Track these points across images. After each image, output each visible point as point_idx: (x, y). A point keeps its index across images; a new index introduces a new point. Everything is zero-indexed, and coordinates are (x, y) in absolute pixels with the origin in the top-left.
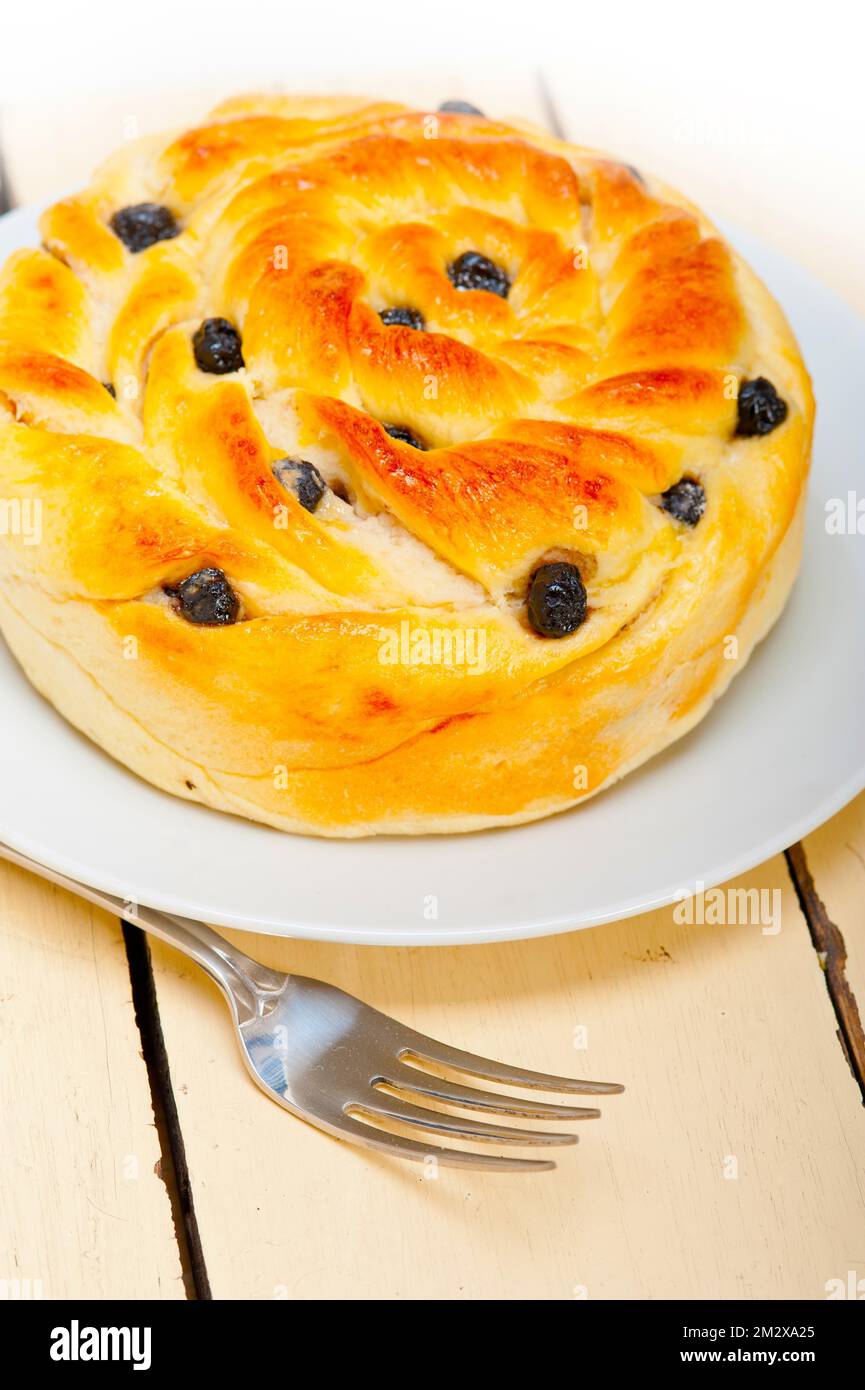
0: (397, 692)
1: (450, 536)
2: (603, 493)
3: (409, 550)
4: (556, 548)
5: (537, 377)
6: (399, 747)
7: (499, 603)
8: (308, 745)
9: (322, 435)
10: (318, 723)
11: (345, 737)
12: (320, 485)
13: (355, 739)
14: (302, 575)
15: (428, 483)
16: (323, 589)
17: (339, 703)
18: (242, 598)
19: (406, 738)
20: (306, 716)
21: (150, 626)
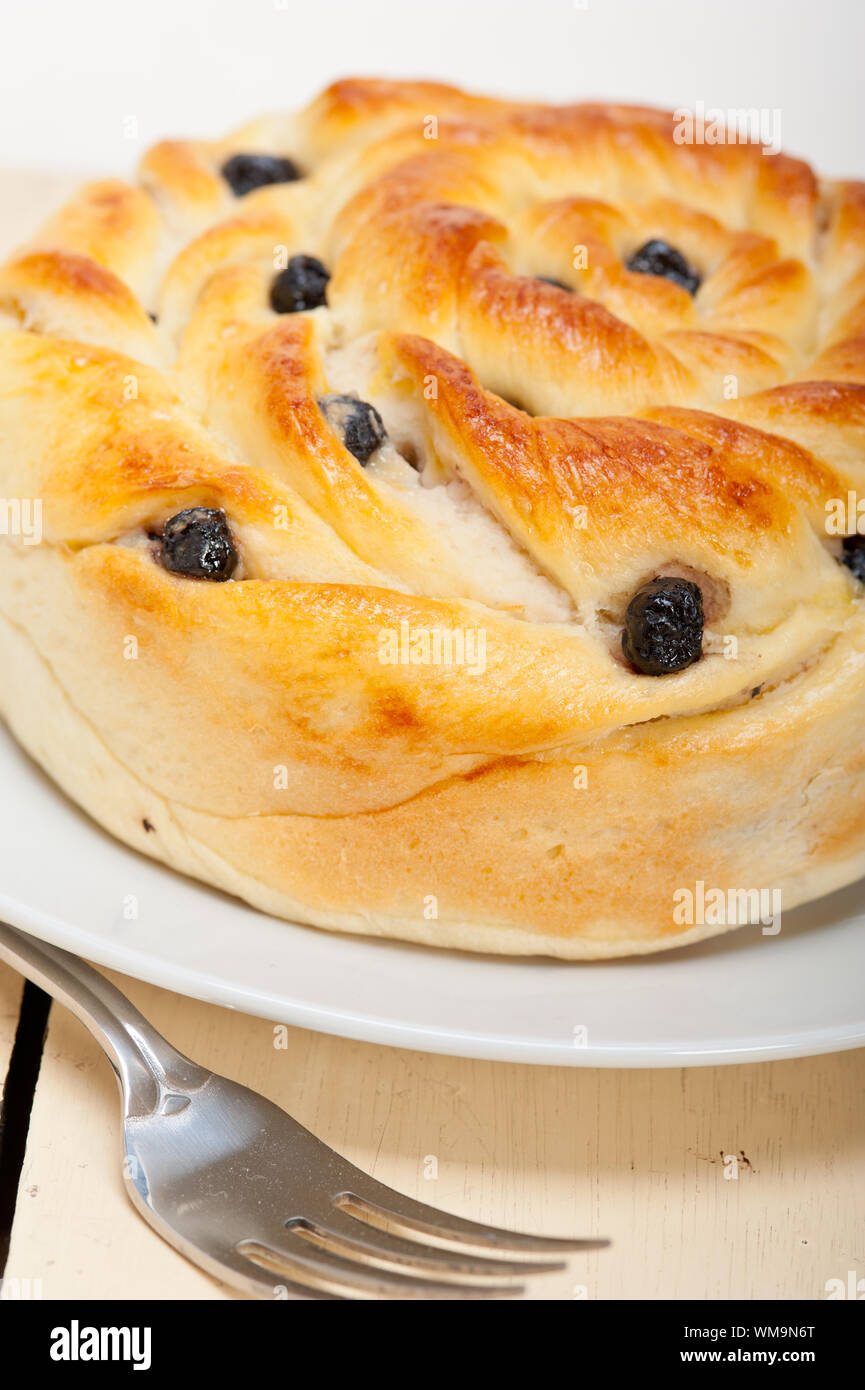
0: (423, 702)
1: (532, 513)
2: (754, 502)
3: (478, 527)
4: (676, 562)
5: (703, 372)
6: (418, 796)
7: (586, 622)
8: (301, 772)
9: (397, 377)
10: (315, 737)
11: (348, 763)
12: (377, 431)
13: (361, 768)
14: (327, 531)
15: (514, 440)
16: (351, 554)
17: (345, 709)
18: (241, 551)
19: (430, 782)
20: (301, 724)
21: (118, 572)
